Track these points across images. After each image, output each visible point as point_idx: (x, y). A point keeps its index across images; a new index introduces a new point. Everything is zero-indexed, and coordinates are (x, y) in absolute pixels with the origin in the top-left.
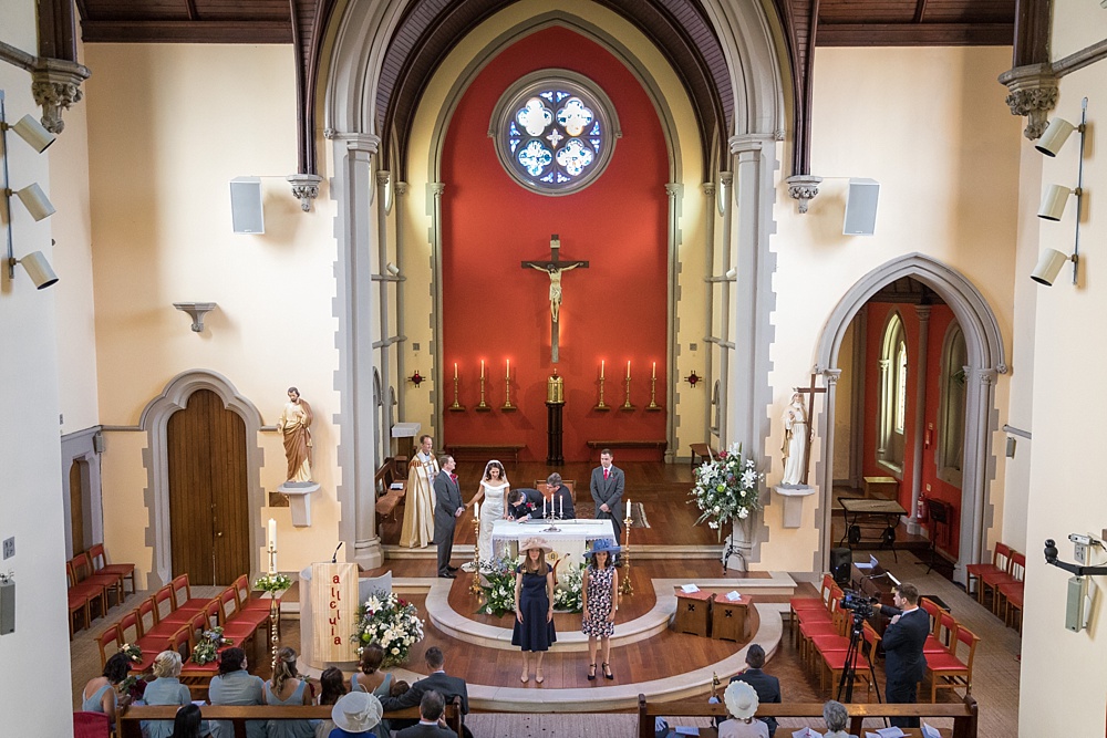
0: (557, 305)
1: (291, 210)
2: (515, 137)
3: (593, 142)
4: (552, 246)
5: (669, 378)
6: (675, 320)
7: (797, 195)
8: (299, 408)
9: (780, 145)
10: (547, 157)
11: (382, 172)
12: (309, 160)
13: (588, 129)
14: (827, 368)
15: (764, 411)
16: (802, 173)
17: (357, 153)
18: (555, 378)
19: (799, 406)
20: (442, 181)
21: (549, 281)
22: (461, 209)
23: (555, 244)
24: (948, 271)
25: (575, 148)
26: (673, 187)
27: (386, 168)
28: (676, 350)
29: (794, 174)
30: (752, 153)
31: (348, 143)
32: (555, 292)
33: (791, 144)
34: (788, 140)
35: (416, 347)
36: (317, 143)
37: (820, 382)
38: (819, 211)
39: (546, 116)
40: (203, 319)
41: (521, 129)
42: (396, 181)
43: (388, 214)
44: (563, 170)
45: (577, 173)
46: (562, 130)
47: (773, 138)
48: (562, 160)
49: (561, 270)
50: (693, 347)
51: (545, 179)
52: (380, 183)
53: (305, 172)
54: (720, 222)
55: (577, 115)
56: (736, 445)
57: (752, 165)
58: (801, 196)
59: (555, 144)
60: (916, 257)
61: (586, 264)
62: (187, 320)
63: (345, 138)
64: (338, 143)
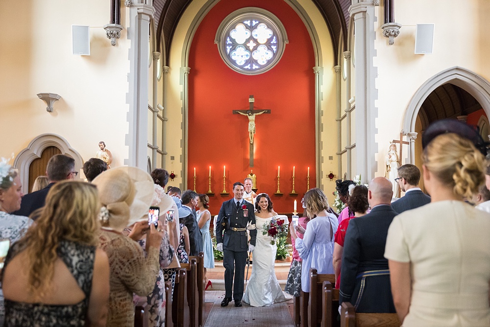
0: (253, 134)
1: (105, 45)
2: (229, 45)
3: (273, 47)
4: (250, 101)
5: (317, 176)
6: (320, 143)
7: (387, 34)
8: (105, 154)
9: (377, 9)
10: (247, 56)
11: (156, 53)
12: (116, 17)
13: (269, 40)
14: (409, 132)
15: (374, 158)
16: (390, 22)
17: (142, 15)
18: (252, 175)
19: (394, 152)
20: (189, 66)
21: (248, 121)
22: (199, 82)
23: (251, 100)
24: (476, 76)
25: (262, 49)
26: (317, 69)
27: (158, 50)
28: (321, 160)
29: (386, 22)
30: (362, 13)
31: (138, 9)
32: (252, 126)
33: (383, 8)
34: (381, 6)
35: (173, 158)
36: (121, 9)
37: (405, 139)
38: (400, 44)
39: (247, 33)
40: (54, 104)
41: (233, 40)
42: (164, 66)
43: (159, 80)
44: (256, 62)
45: (263, 64)
46: (255, 41)
47: (373, 4)
48: (255, 56)
49: (255, 114)
50: (331, 158)
51: (246, 67)
52: (155, 59)
53: (114, 23)
54: (344, 84)
55: (263, 33)
56: (358, 177)
57: (362, 20)
58: (390, 35)
59: (251, 48)
60: (457, 69)
61: (269, 112)
62: (44, 105)
63: (136, 6)
64: (132, 9)
